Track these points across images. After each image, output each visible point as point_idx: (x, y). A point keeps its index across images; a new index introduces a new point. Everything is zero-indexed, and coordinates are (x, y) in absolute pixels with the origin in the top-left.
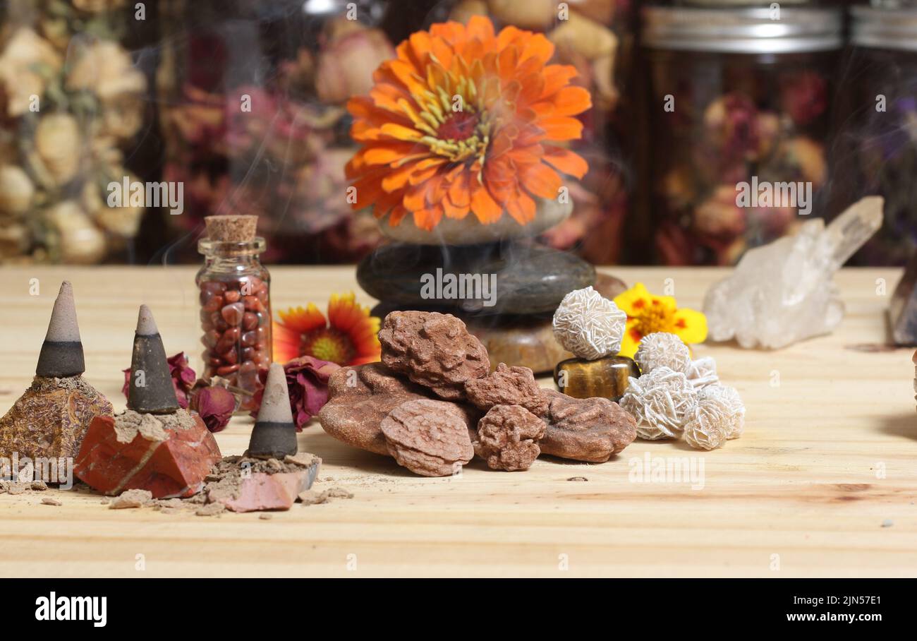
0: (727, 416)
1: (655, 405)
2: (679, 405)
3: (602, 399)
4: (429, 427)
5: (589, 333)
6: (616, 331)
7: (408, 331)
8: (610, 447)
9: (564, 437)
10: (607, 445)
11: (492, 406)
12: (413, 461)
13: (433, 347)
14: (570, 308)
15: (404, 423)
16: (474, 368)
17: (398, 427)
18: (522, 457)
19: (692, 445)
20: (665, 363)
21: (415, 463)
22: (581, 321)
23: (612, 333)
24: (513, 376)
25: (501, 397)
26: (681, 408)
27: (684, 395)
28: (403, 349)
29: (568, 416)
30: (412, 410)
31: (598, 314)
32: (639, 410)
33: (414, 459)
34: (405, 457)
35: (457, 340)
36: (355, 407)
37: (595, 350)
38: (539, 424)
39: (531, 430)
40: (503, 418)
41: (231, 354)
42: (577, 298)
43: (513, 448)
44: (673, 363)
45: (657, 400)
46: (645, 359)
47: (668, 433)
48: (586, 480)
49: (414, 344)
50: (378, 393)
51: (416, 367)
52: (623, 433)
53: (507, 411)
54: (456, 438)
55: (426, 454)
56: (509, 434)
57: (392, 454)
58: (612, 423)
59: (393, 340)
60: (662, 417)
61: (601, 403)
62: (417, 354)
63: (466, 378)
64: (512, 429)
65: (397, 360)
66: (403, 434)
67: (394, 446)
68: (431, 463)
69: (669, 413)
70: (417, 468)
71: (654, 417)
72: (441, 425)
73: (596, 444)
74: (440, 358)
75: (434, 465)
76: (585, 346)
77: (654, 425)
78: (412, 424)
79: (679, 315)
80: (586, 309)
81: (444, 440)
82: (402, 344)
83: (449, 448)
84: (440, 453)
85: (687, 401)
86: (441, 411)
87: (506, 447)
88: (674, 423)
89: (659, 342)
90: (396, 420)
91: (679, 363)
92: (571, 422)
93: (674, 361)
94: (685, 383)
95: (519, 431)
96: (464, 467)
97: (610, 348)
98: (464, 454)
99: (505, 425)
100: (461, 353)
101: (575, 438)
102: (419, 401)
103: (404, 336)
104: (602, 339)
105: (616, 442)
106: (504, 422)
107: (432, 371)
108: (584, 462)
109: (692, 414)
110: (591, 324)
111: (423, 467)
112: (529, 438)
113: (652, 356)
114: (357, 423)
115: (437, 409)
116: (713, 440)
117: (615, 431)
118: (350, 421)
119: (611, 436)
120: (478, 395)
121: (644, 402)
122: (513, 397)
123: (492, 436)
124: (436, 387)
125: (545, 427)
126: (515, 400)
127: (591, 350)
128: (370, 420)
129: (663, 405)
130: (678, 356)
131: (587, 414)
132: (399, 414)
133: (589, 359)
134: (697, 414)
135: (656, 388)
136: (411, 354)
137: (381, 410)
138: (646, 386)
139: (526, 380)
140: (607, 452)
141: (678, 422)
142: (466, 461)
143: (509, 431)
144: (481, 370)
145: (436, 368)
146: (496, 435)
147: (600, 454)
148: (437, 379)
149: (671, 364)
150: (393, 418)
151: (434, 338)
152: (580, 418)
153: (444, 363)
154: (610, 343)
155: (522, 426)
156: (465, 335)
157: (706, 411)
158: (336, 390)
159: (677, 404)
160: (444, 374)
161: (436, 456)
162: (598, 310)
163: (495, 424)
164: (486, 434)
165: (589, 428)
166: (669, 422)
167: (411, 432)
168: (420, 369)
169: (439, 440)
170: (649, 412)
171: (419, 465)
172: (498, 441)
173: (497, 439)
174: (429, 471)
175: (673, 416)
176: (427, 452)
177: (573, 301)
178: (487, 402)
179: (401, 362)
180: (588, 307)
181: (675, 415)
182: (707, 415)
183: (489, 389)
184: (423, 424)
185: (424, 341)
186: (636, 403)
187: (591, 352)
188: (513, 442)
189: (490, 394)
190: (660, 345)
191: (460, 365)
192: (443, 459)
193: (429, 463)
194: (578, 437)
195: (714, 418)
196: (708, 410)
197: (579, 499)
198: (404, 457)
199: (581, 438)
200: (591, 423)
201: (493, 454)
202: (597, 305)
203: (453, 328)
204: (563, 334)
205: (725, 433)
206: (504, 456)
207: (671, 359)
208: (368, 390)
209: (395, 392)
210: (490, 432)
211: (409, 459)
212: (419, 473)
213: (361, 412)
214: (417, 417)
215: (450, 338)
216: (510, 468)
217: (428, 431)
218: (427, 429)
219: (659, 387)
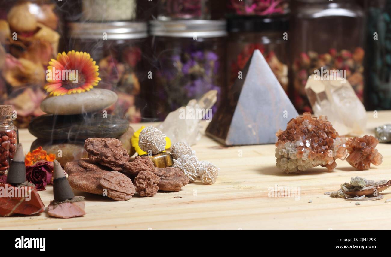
1: (188, 169)
5: (156, 143)
7: (100, 145)
9: (164, 182)
10: (181, 184)
11: (139, 172)
12: (115, 195)
13: (111, 151)
15: (110, 180)
16: (126, 158)
17: (107, 182)
18: (153, 191)
19: (204, 183)
20: (184, 153)
21: (116, 196)
22: (152, 139)
24: (144, 160)
25: (142, 168)
26: (197, 170)
27: (197, 164)
28: (99, 153)
29: (163, 174)
30: (111, 176)
31: (158, 136)
33: (116, 194)
35: (120, 148)
36: (83, 177)
38: (158, 178)
39: (156, 180)
40: (145, 176)
41: (6, 162)
43: (150, 188)
45: (188, 167)
46: (176, 152)
47: (193, 179)
48: (180, 197)
49: (103, 150)
50: (89, 171)
51: (105, 159)
52: (186, 179)
53: (146, 173)
54: (129, 185)
55: (120, 192)
59: (94, 149)
60: (191, 173)
62: (105, 154)
63: (125, 162)
65: (96, 157)
66: (110, 185)
68: (122, 195)
70: (117, 198)
71: (188, 173)
72: (123, 180)
74: (114, 155)
75: (123, 196)
76: (154, 149)
77: (188, 177)
78: (113, 180)
80: (153, 134)
81: (125, 186)
82: (98, 151)
83: (128, 189)
84: (125, 191)
85: (199, 167)
87: (147, 187)
88: (195, 175)
89: (181, 145)
90: (106, 180)
92: (166, 177)
93: (188, 152)
96: (133, 196)
98: (133, 191)
99: (146, 179)
100: (122, 153)
101: (169, 183)
103: (99, 147)
104: (160, 146)
105: (184, 183)
107: (112, 160)
108: (173, 192)
109: (204, 171)
110: (156, 140)
111: (119, 197)
112: (155, 183)
113: (179, 151)
114: (87, 183)
116: (212, 180)
118: (84, 182)
119: (182, 181)
120: (132, 168)
121: (183, 168)
122: (146, 168)
123: (142, 184)
124: (112, 166)
126: (147, 169)
127: (157, 150)
128: (91, 181)
129: (191, 169)
130: (189, 150)
131: (172, 173)
132: (107, 178)
133: (156, 153)
134: (206, 171)
135: (187, 163)
136: (102, 154)
137: (95, 177)
139: (149, 161)
141: (197, 175)
142: (134, 194)
143: (148, 181)
145: (113, 159)
146: (144, 183)
148: (113, 164)
149: (187, 153)
150: (104, 179)
151: (111, 147)
152: (169, 175)
153: (116, 157)
154: (163, 147)
155: (153, 179)
158: (71, 171)
160: (117, 161)
161: (124, 193)
162: (157, 134)
163: (142, 179)
164: (139, 183)
165: (174, 178)
166: (193, 175)
167: (113, 184)
168: (107, 160)
169: (124, 186)
171: (117, 197)
172: (144, 185)
174: (121, 198)
175: (195, 173)
176: (120, 191)
177: (147, 131)
178: (137, 171)
179: (98, 158)
180: (154, 134)
182: (210, 171)
183: (137, 165)
184: (117, 180)
185: (107, 149)
188: (150, 185)
189: (137, 167)
191: (121, 157)
192: (126, 193)
193: (121, 196)
194: (171, 182)
195: (213, 171)
196: (210, 169)
197: (188, 203)
198: (111, 194)
200: (173, 176)
201: (142, 190)
203: (117, 143)
206: (147, 191)
207: (187, 152)
208: (84, 170)
209: (96, 169)
210: (141, 182)
211: (114, 194)
212: (117, 200)
213: (87, 178)
214: (114, 178)
215: (117, 147)
216: (149, 195)
217: (119, 183)
218: (118, 182)
219: (189, 162)
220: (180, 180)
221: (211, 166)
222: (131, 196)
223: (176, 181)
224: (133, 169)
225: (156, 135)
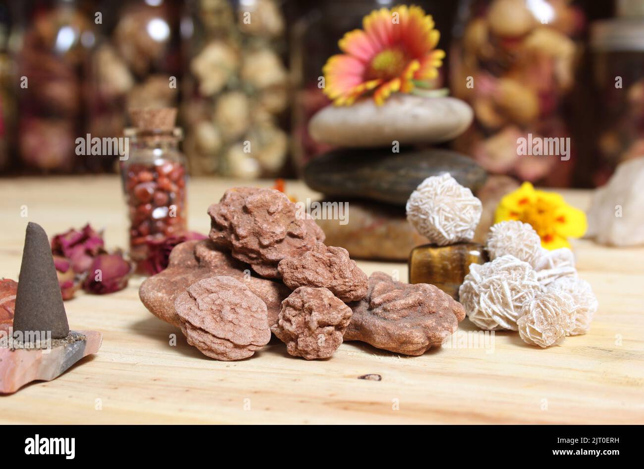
0: (566, 313)
1: (492, 295)
2: (517, 297)
3: (427, 286)
4: (221, 306)
5: (437, 218)
6: (467, 217)
7: (234, 206)
8: (422, 340)
9: (374, 325)
10: (419, 338)
11: (296, 287)
13: (253, 223)
14: (423, 193)
15: (197, 300)
16: (295, 246)
17: (190, 304)
18: (321, 346)
19: (525, 341)
20: (512, 252)
21: (202, 345)
22: (430, 207)
23: (462, 220)
24: (325, 256)
25: (307, 278)
26: (520, 300)
27: (524, 286)
28: (226, 224)
29: (385, 302)
30: (209, 287)
31: (447, 200)
32: (475, 299)
33: (202, 340)
34: (194, 337)
35: (277, 216)
36: (173, 280)
37: (443, 236)
38: (342, 310)
39: (331, 316)
40: (303, 301)
41: (144, 227)
42: (430, 184)
43: (310, 335)
44: (520, 253)
45: (495, 289)
46: (494, 247)
47: (505, 325)
48: (380, 380)
49: (235, 218)
51: (235, 243)
52: (441, 325)
53: (308, 293)
54: (250, 320)
55: (214, 336)
56: (306, 320)
57: (183, 332)
58: (431, 313)
59: (218, 214)
60: (498, 308)
61: (425, 291)
62: (236, 230)
63: (282, 256)
64: (311, 314)
65: (221, 235)
66: (194, 312)
67: (185, 323)
68: (219, 346)
69: (505, 305)
70: (205, 350)
71: (490, 308)
72: (236, 305)
73: (406, 337)
74: (258, 234)
75: (221, 348)
76: (433, 232)
77: (489, 316)
78: (205, 301)
79: (559, 212)
80: (436, 194)
81: (235, 321)
82: (226, 219)
83: (241, 331)
84: (229, 336)
85: (526, 293)
86: (241, 289)
87: (303, 333)
88: (510, 315)
89: (509, 229)
90: (191, 297)
91: (526, 253)
92: (385, 310)
94: (527, 273)
95: (316, 317)
97: (460, 235)
98: (257, 339)
99: (304, 309)
100: (280, 230)
101: (385, 328)
102: (219, 277)
103: (228, 210)
104: (450, 225)
105: (431, 335)
106: (303, 305)
107: (249, 247)
109: (528, 307)
110: (440, 209)
111: (210, 350)
112: (329, 325)
113: (499, 244)
114: (166, 297)
115: (236, 287)
116: (547, 338)
117: (430, 322)
118: (160, 295)
119: (426, 328)
120: (286, 275)
121: (481, 291)
122: (320, 279)
123: (289, 321)
124: (255, 264)
125: (348, 314)
126: (322, 283)
127: (440, 236)
129: (499, 295)
130: (526, 245)
131: (403, 302)
132: (195, 291)
133: (440, 244)
134: (531, 308)
135: (494, 277)
136: (232, 229)
138: (485, 275)
139: (337, 261)
140: (420, 346)
141: (516, 314)
142: (260, 346)
143: (307, 316)
144: (304, 248)
145: (253, 244)
146: (293, 319)
147: (411, 348)
148: (254, 256)
149: (518, 253)
150: (189, 294)
151: (255, 213)
152: (394, 305)
153: (261, 239)
154: (459, 229)
155: (322, 312)
156: (289, 212)
157: (543, 305)
159: (516, 295)
160: (262, 251)
161: (224, 339)
162: (449, 196)
163: (295, 308)
164: (284, 317)
165: (403, 317)
166: (505, 313)
167: (202, 310)
168: (238, 244)
169: (231, 322)
170: (485, 302)
171: (206, 347)
172: (294, 326)
173: (294, 324)
174: (218, 354)
175: (510, 308)
176: (215, 333)
177: (427, 186)
178: (293, 282)
179: (224, 237)
181: (512, 307)
182: (542, 310)
183: (297, 268)
184: (216, 302)
185: (246, 216)
186: (473, 292)
187: (440, 238)
188: (309, 329)
189: (296, 274)
190: (509, 233)
191: (281, 241)
192: (231, 342)
193: (215, 346)
194: (389, 327)
195: (549, 313)
196: (544, 304)
198: (191, 338)
199: (392, 328)
200: (405, 312)
201: (292, 340)
202: (448, 191)
203: (274, 204)
204: (415, 219)
205: (563, 331)
206: (301, 344)
207: (519, 248)
208: (196, 263)
209: (216, 267)
210: (288, 316)
211: (196, 340)
212: (208, 355)
213: (175, 286)
214: (212, 295)
215: (270, 214)
216: (309, 356)
217: (220, 311)
218: (219, 308)
219: (498, 277)
220: (419, 325)
221: (549, 297)
222: (249, 350)
223: (406, 327)
224: (287, 277)
225: (442, 197)
